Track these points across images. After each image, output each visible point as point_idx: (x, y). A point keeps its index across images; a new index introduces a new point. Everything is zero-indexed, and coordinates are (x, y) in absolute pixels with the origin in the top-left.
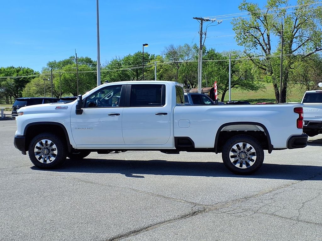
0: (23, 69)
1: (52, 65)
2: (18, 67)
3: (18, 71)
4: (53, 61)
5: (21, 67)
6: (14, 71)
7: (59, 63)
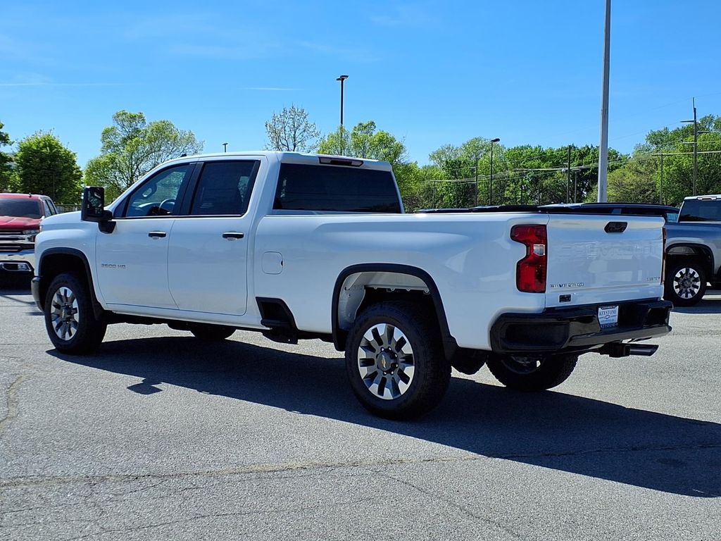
0: (595, 150)
1: (658, 139)
2: (584, 146)
3: (582, 156)
4: (662, 129)
5: (590, 147)
6: (575, 156)
7: (676, 133)
